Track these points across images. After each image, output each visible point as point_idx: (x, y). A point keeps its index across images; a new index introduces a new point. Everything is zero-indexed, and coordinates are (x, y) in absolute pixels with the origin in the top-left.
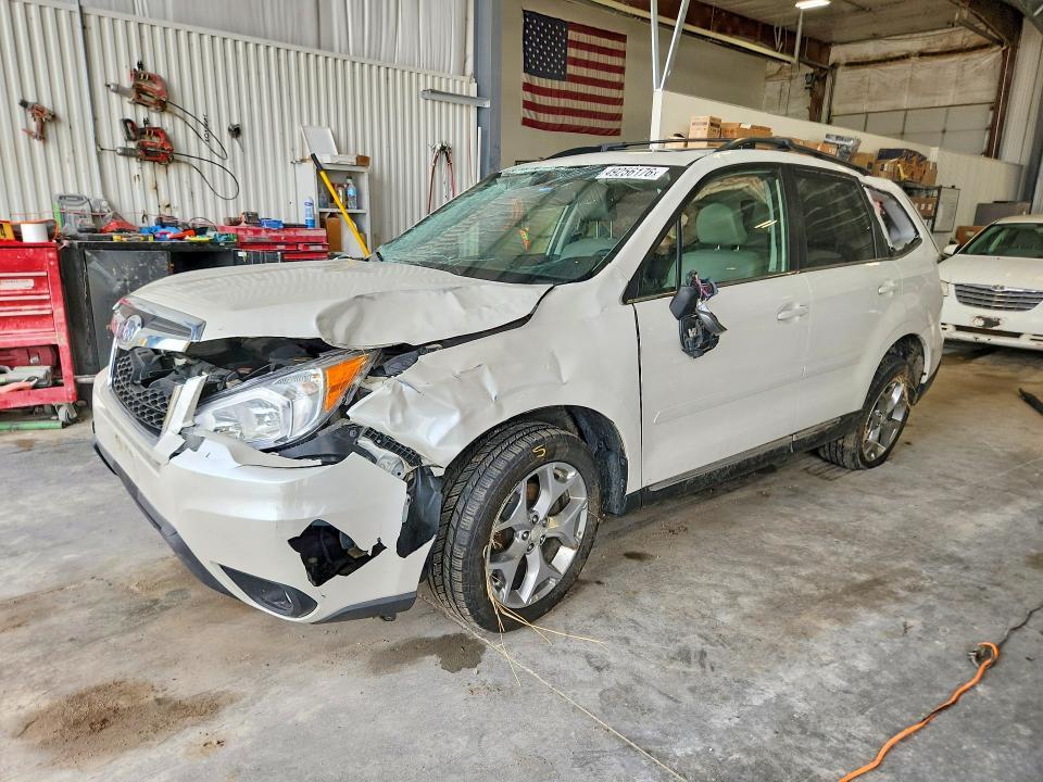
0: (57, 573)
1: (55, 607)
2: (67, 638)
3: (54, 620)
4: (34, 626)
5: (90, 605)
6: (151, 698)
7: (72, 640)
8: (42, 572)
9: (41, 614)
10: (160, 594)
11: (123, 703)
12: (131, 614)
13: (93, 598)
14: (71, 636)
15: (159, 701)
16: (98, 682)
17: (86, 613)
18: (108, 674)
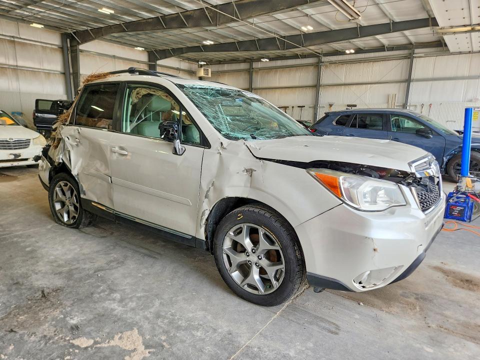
0: (444, 343)
1: (458, 324)
2: (462, 308)
3: (462, 318)
4: (472, 322)
5: (442, 315)
6: (449, 278)
7: (460, 306)
8: (451, 350)
9: (466, 325)
10: (412, 300)
11: (458, 281)
12: (430, 301)
13: (438, 317)
14: (459, 307)
15: (448, 276)
16: (461, 290)
17: (448, 313)
18: (456, 289)
